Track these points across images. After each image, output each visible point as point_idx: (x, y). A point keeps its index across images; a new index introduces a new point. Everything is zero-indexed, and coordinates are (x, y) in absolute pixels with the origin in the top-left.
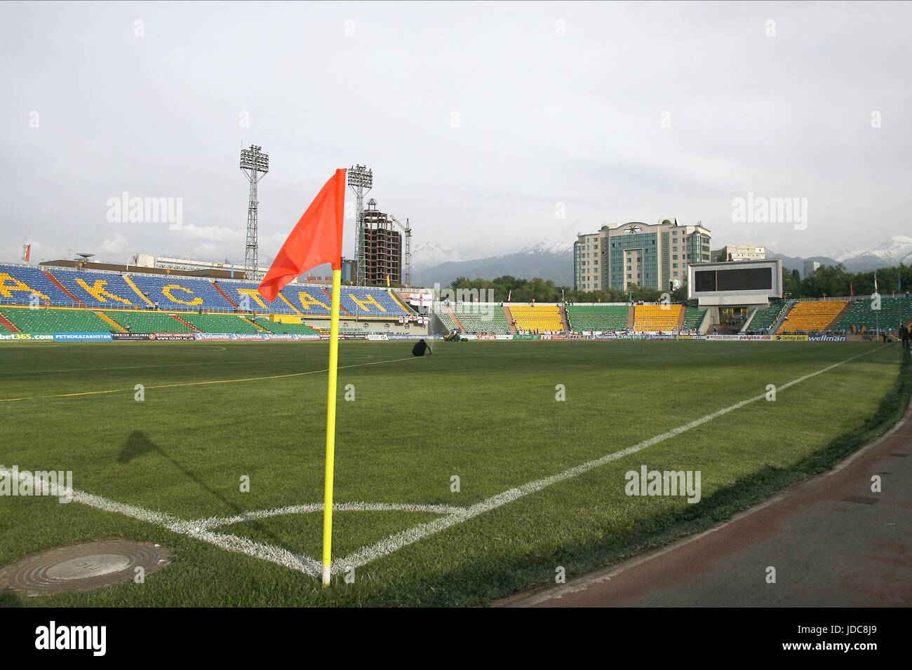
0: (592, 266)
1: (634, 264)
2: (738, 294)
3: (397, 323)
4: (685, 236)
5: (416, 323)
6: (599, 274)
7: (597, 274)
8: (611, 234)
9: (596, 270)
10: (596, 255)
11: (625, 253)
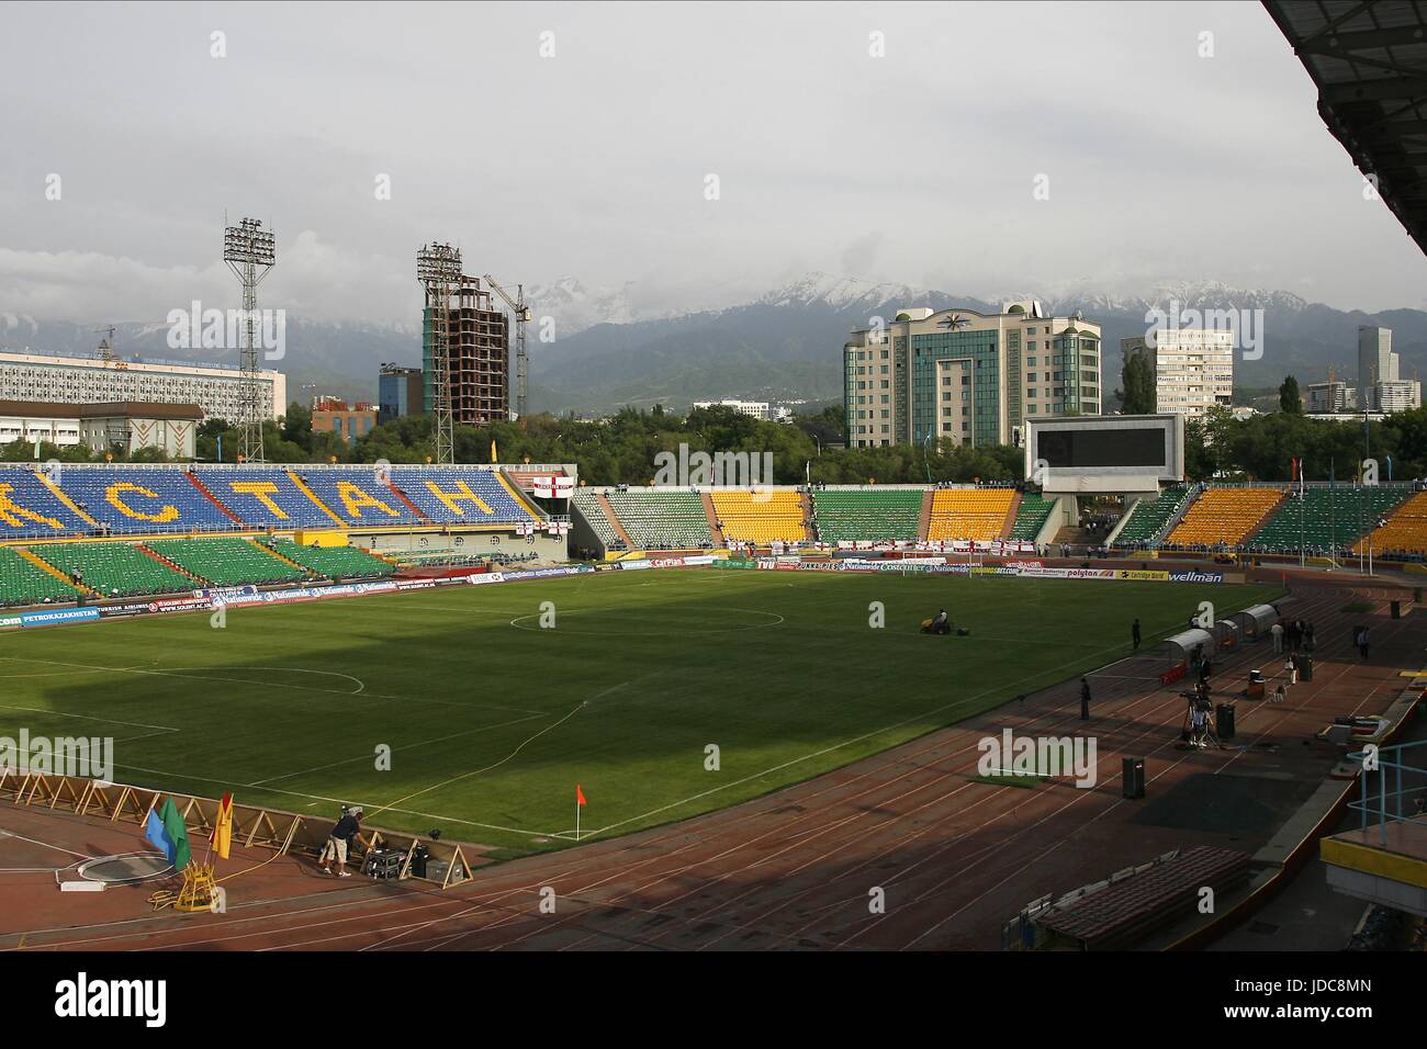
0: (878, 391)
1: (957, 387)
2: (1109, 473)
3: (512, 534)
4: (1050, 338)
5: (545, 533)
6: (891, 406)
7: (887, 407)
8: (914, 330)
9: (885, 399)
10: (885, 369)
11: (939, 368)
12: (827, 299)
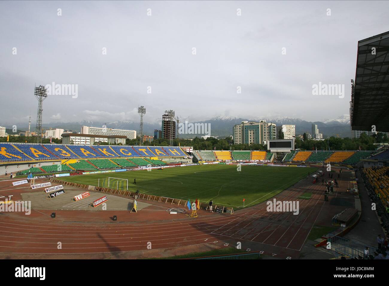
1: (252, 134)
2: (282, 149)
3: (184, 158)
4: (268, 126)
5: (189, 158)
6: (241, 137)
7: (240, 137)
8: (245, 125)
9: (240, 136)
10: (240, 131)
11: (249, 131)
12: (222, 119)
